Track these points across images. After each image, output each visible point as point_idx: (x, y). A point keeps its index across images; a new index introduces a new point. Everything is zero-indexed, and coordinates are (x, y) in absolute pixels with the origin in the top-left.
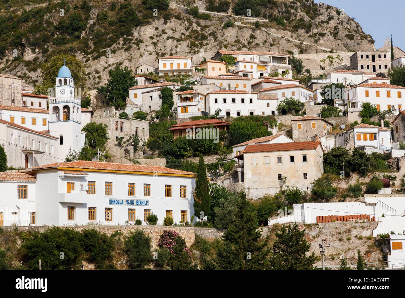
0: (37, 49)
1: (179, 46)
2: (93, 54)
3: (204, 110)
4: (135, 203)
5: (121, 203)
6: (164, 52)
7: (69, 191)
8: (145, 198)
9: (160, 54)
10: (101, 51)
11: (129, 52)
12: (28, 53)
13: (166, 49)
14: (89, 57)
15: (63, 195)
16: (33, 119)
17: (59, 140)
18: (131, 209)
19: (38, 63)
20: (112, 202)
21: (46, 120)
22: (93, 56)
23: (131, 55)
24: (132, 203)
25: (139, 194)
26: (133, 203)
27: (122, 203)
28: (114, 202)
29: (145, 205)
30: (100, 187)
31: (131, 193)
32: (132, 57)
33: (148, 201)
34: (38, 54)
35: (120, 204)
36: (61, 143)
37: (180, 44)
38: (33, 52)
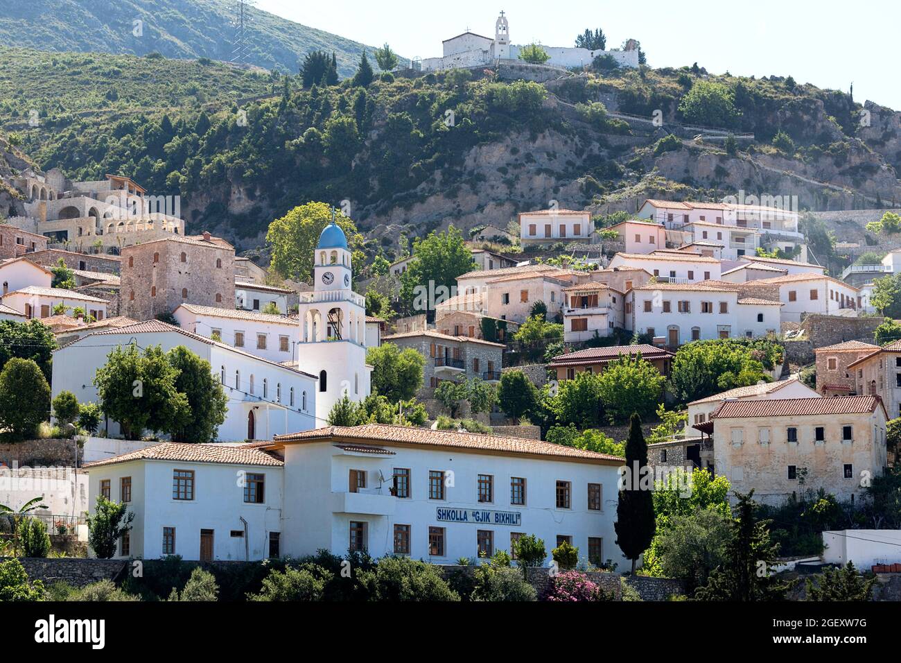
0: (258, 190)
1: (561, 188)
2: (378, 203)
3: (620, 326)
4: (492, 517)
5: (463, 517)
6: (530, 201)
7: (354, 489)
8: (514, 509)
9: (521, 205)
10: (394, 196)
11: (455, 199)
12: (239, 199)
13: (533, 195)
14: (368, 210)
15: (340, 497)
16: (259, 337)
17: (318, 383)
18: (485, 532)
19: (259, 220)
20: (443, 514)
21: (287, 339)
22: (377, 206)
23: (458, 206)
24: (486, 518)
25: (502, 500)
26: (488, 517)
27: (466, 518)
28: (448, 515)
29: (514, 522)
30: (420, 484)
31: (486, 496)
32: (460, 211)
33: (519, 516)
34: (260, 201)
35: (461, 519)
36: (323, 388)
37: (562, 185)
38: (251, 195)
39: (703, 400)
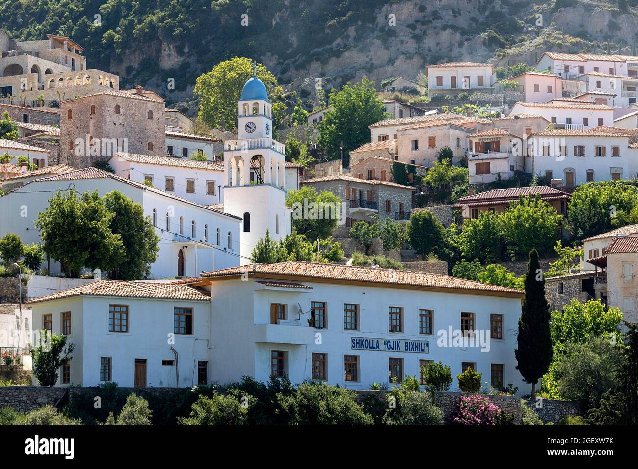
0: (187, 47)
1: (466, 43)
2: (297, 58)
3: (520, 169)
4: (402, 346)
5: (375, 346)
6: (437, 55)
7: (275, 321)
8: (423, 338)
9: (428, 58)
10: (312, 51)
11: (368, 54)
12: (169, 55)
13: (440, 49)
14: (288, 64)
15: (262, 328)
16: (188, 182)
17: (242, 225)
18: (396, 359)
19: (188, 75)
20: (358, 344)
21: (213, 184)
22: (296, 61)
23: (371, 59)
24: (396, 346)
25: (412, 330)
26: (398, 346)
27: (378, 347)
28: (362, 344)
29: (422, 350)
30: (336, 316)
31: (397, 326)
32: (372, 64)
33: (427, 344)
34: (188, 57)
35: (374, 348)
36: (247, 228)
37: (467, 40)
38: (180, 52)
39: (596, 237)
